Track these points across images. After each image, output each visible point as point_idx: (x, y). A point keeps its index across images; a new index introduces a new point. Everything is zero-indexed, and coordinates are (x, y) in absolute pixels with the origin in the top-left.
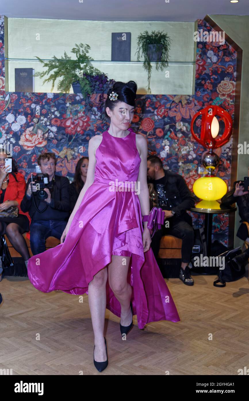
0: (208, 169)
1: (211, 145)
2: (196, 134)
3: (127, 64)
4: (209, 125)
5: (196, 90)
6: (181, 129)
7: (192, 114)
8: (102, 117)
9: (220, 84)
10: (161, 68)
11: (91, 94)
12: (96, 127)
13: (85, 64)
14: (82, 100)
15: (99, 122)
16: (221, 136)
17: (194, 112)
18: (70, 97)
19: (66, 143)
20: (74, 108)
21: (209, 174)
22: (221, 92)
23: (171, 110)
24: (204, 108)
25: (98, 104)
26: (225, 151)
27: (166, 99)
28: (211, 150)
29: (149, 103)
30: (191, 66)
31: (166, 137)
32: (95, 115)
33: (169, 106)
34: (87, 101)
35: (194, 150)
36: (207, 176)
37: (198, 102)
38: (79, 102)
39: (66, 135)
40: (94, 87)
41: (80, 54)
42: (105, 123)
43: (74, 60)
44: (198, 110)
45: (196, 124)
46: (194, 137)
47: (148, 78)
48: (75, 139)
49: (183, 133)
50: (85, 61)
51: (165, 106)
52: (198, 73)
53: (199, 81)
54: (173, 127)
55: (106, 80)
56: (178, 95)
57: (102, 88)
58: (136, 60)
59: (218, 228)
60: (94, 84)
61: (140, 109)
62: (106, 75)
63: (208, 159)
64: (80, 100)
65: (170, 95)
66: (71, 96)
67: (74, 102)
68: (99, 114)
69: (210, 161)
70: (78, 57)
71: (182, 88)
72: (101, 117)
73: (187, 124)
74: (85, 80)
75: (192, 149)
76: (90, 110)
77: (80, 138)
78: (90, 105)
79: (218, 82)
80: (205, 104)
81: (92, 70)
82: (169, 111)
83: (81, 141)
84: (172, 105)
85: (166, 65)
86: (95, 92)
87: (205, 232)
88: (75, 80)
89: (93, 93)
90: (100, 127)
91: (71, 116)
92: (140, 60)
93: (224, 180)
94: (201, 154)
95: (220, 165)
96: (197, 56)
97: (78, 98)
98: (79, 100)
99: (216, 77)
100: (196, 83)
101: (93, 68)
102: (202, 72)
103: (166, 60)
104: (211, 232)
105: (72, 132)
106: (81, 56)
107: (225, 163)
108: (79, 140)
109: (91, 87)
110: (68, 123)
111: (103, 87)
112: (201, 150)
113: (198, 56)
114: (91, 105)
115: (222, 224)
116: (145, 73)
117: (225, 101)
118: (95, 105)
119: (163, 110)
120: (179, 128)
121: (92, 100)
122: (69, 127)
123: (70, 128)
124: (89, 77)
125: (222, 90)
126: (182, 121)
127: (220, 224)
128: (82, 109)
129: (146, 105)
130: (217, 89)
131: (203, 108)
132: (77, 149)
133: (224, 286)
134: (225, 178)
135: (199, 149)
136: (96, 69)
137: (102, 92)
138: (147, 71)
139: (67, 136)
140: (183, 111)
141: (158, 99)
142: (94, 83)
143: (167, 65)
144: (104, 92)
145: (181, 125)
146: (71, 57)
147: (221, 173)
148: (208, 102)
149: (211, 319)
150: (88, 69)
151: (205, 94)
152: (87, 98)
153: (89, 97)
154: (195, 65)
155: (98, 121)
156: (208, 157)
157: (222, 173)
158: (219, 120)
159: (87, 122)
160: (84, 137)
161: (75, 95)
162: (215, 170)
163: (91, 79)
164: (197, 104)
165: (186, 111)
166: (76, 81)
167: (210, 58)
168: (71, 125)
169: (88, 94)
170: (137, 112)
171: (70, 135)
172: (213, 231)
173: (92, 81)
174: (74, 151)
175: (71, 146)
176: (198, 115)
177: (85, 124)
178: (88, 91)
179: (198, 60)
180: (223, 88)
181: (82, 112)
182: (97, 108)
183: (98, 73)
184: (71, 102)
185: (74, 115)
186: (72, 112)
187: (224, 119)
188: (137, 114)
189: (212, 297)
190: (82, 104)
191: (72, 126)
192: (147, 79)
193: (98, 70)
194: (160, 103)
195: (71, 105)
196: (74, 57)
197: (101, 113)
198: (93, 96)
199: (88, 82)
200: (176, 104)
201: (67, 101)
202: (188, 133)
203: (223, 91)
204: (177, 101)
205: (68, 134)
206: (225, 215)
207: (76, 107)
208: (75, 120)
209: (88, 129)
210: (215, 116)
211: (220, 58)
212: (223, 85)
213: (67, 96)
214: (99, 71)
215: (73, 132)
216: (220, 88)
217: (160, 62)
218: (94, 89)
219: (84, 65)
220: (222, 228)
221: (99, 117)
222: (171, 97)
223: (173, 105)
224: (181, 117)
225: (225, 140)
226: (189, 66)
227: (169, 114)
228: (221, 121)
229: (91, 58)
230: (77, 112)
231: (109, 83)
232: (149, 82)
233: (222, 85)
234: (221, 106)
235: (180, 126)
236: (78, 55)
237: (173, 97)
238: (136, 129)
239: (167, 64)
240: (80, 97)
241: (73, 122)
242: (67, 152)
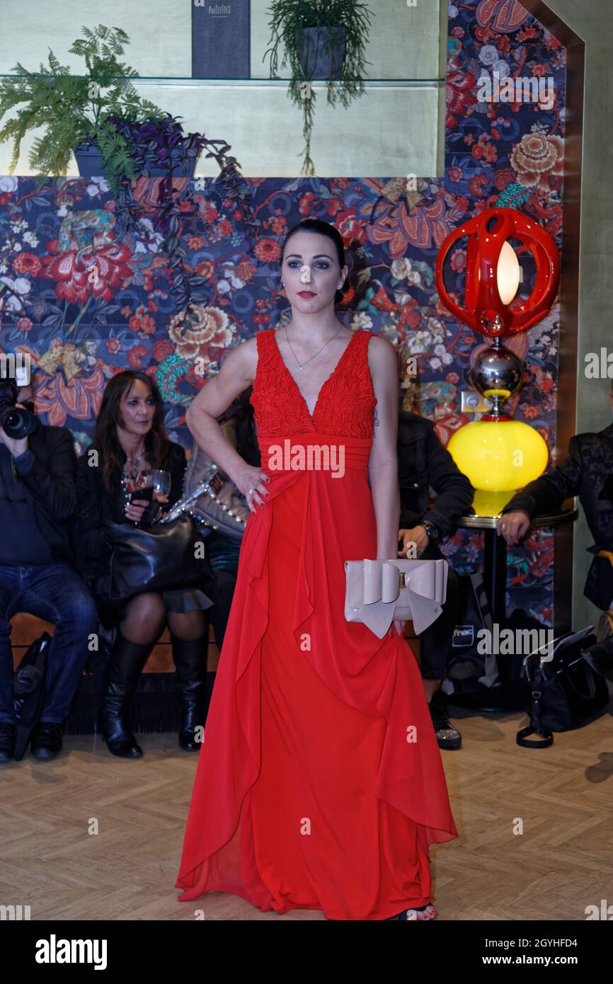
0: (491, 398)
1: (497, 327)
2: (452, 295)
3: (239, 86)
4: (489, 267)
5: (448, 163)
6: (406, 280)
7: (438, 235)
8: (170, 247)
9: (518, 145)
10: (342, 96)
11: (134, 178)
12: (151, 279)
13: (113, 88)
14: (106, 197)
15: (159, 263)
16: (525, 298)
17: (443, 230)
18: (69, 187)
19: (59, 329)
20: (81, 220)
21: (492, 412)
22: (524, 169)
23: (375, 223)
24: (473, 216)
25: (154, 207)
26: (538, 341)
27: (359, 192)
28: (497, 341)
29: (310, 204)
30: (433, 92)
31: (363, 304)
32: (147, 241)
33: (370, 212)
34: (122, 199)
35: (446, 341)
36: (487, 418)
37: (456, 199)
38: (98, 204)
39: (59, 303)
40: (143, 157)
41: (96, 58)
42: (177, 266)
43: (79, 77)
44: (455, 223)
45: (452, 265)
46: (446, 304)
47: (306, 130)
48: (86, 313)
49: (413, 290)
50: (114, 77)
51: (357, 213)
52: (454, 114)
53: (459, 135)
54: (384, 273)
55: (179, 134)
56: (395, 179)
57: (168, 161)
58: (267, 74)
59: (522, 571)
60: (141, 148)
61: (283, 221)
62: (178, 121)
63: (491, 370)
64: (99, 197)
65: (370, 179)
66: (73, 186)
67: (82, 204)
68: (160, 238)
69: (497, 374)
70: (92, 68)
71: (404, 157)
72: (164, 246)
73: (423, 266)
74: (114, 135)
75: (439, 338)
76: (131, 227)
77: (103, 311)
78: (130, 213)
79: (512, 137)
80: (476, 204)
81: (135, 104)
82: (369, 228)
83: (104, 322)
84: (378, 208)
85: (358, 88)
86: (145, 173)
87: (485, 586)
88: (84, 136)
89: (139, 174)
90: (161, 278)
91: (74, 246)
92: (279, 73)
93: (536, 428)
94: (468, 352)
95: (524, 384)
96: (448, 60)
97: (92, 191)
98: (95, 197)
99: (508, 125)
100: (446, 142)
101: (136, 99)
102: (466, 109)
103: (356, 75)
104: (504, 583)
105: (78, 294)
106: (100, 65)
107: (539, 380)
108: (98, 318)
109: (133, 156)
110: (65, 268)
111: (169, 157)
112: (467, 340)
113: (451, 60)
114: (133, 213)
115: (535, 560)
116: (295, 114)
117: (534, 194)
118: (145, 213)
119: (352, 224)
120: (401, 277)
121: (137, 196)
122: (69, 277)
123: (70, 283)
124: (126, 127)
125: (526, 162)
126: (407, 255)
127: (528, 560)
128: (106, 224)
129: (301, 211)
130: (511, 160)
131: (471, 217)
132: (92, 346)
133: (547, 744)
134: (542, 423)
135: (461, 337)
136: (145, 102)
137: (169, 171)
138: (300, 108)
139: (62, 308)
140: (410, 224)
141: (337, 191)
142: (141, 146)
143: (362, 90)
144: (173, 172)
145: (405, 269)
146: (68, 67)
147: (528, 409)
148: (486, 199)
149: (518, 845)
150: (124, 102)
151: (476, 175)
152: (120, 190)
153: (127, 187)
154: (443, 90)
155: (155, 259)
156: (491, 361)
157: (532, 408)
158: (519, 252)
159: (121, 263)
160: (113, 309)
161: (84, 183)
162: (510, 401)
163: (132, 134)
164: (451, 204)
165: (420, 226)
166: (86, 140)
167: (486, 67)
168: (74, 274)
169: (125, 178)
170: (274, 230)
171: (70, 304)
172: (508, 580)
173: (135, 140)
174: (85, 351)
175: (76, 338)
176: (456, 238)
177: (117, 270)
178: (124, 171)
179: (452, 74)
180: (528, 157)
181: (105, 234)
182: (153, 221)
183: (152, 113)
184: (71, 204)
185: (83, 243)
186: (77, 233)
187: (532, 247)
188: (273, 237)
189: (516, 777)
190: (106, 209)
191: (78, 276)
192: (302, 133)
193: (151, 106)
194: (342, 202)
195: (74, 213)
196: (79, 67)
197: (164, 237)
198: (140, 185)
199: (123, 144)
200: (392, 206)
201: (58, 200)
202: (428, 291)
203: (529, 167)
204: (392, 198)
205: (64, 300)
206: (543, 534)
207: (88, 218)
208: (86, 257)
209: (126, 284)
210: (507, 240)
211: (517, 68)
212: (529, 147)
213: (61, 184)
214: (156, 107)
215: (81, 293)
216: (517, 158)
217: (341, 80)
218: (143, 164)
219: (111, 92)
220: (536, 573)
221: (159, 247)
222: (375, 183)
223: (381, 209)
224: (406, 244)
225: (538, 310)
226: (425, 91)
227: (369, 235)
228: (525, 253)
229: (131, 71)
230: (91, 233)
231: (187, 146)
232: (308, 141)
233: (526, 148)
234: (523, 209)
235: (403, 270)
236: (91, 61)
237: (381, 184)
238: (271, 284)
239: (361, 85)
240: (99, 188)
241: (80, 263)
242: (62, 355)
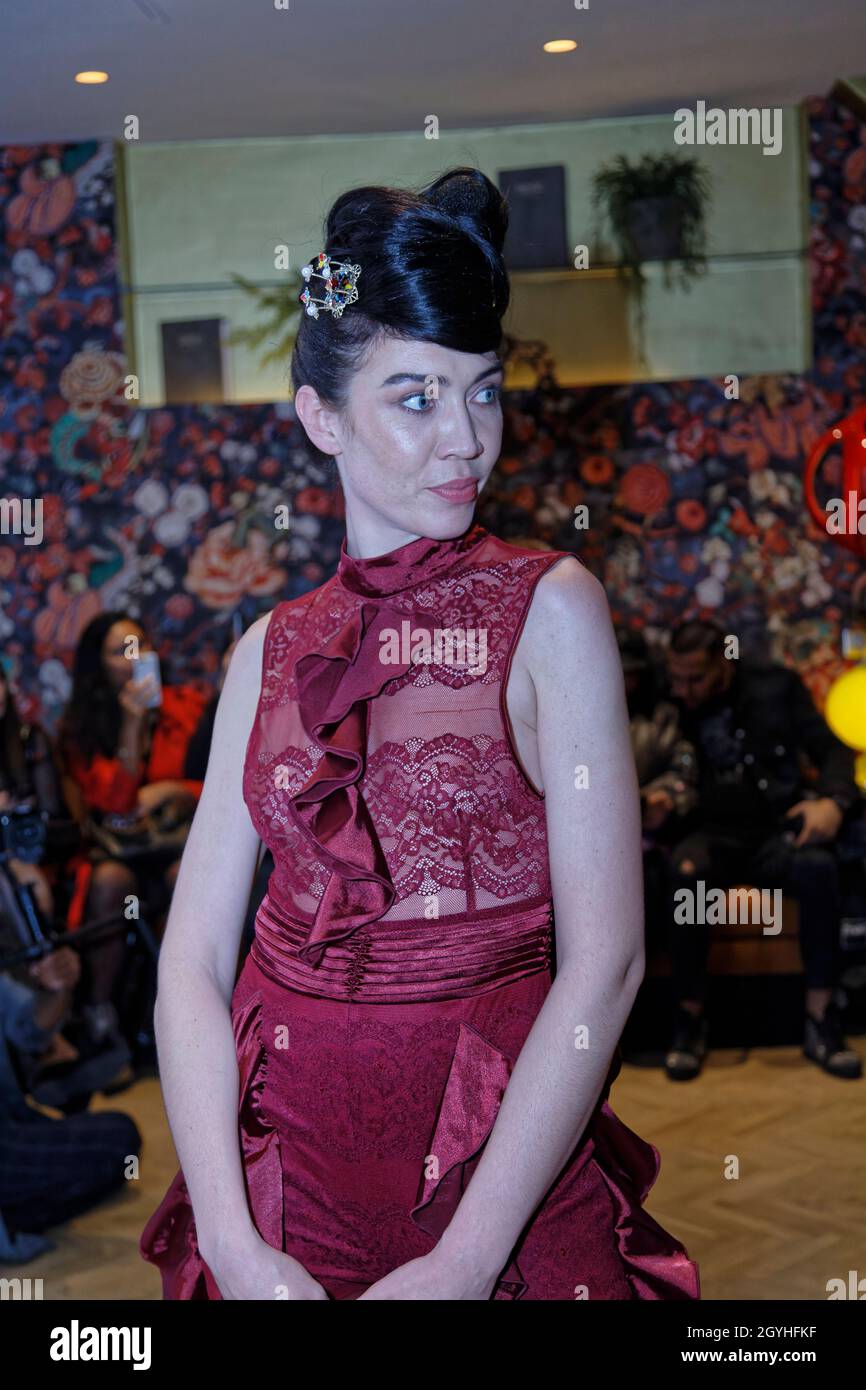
5: (816, 352)
6: (770, 498)
7: (807, 440)
10: (683, 281)
17: (812, 433)
23: (729, 429)
27: (708, 394)
29: (647, 411)
30: (794, 266)
31: (717, 528)
33: (720, 417)
35: (823, 570)
37: (828, 395)
44: (828, 424)
45: (826, 475)
47: (638, 323)
49: (778, 510)
51: (705, 419)
52: (820, 292)
53: (829, 318)
54: (739, 491)
56: (750, 375)
61: (615, 434)
71: (764, 348)
73: (790, 478)
75: (813, 567)
80: (854, 398)
82: (721, 436)
84: (730, 411)
85: (700, 269)
94: (851, 581)
96: (811, 227)
100: (814, 328)
102: (836, 286)
103: (697, 252)
112: (848, 567)
113: (815, 227)
119: (699, 432)
120: (762, 495)
126: (769, 466)
129: (636, 420)
135: (841, 565)
140: (771, 430)
141: (680, 395)
143: (705, 271)
145: (767, 484)
151: (852, 366)
154: (807, 263)
164: (822, 401)
165: (784, 430)
170: (604, 445)
176: (828, 442)
179: (817, 244)
188: (604, 453)
192: (634, 327)
194: (686, 407)
200: (747, 408)
202: (797, 510)
204: (748, 398)
217: (678, 259)
223: (735, 412)
224: (767, 453)
226: (784, 267)
227: (721, 445)
238: (603, 511)
239: (705, 265)
